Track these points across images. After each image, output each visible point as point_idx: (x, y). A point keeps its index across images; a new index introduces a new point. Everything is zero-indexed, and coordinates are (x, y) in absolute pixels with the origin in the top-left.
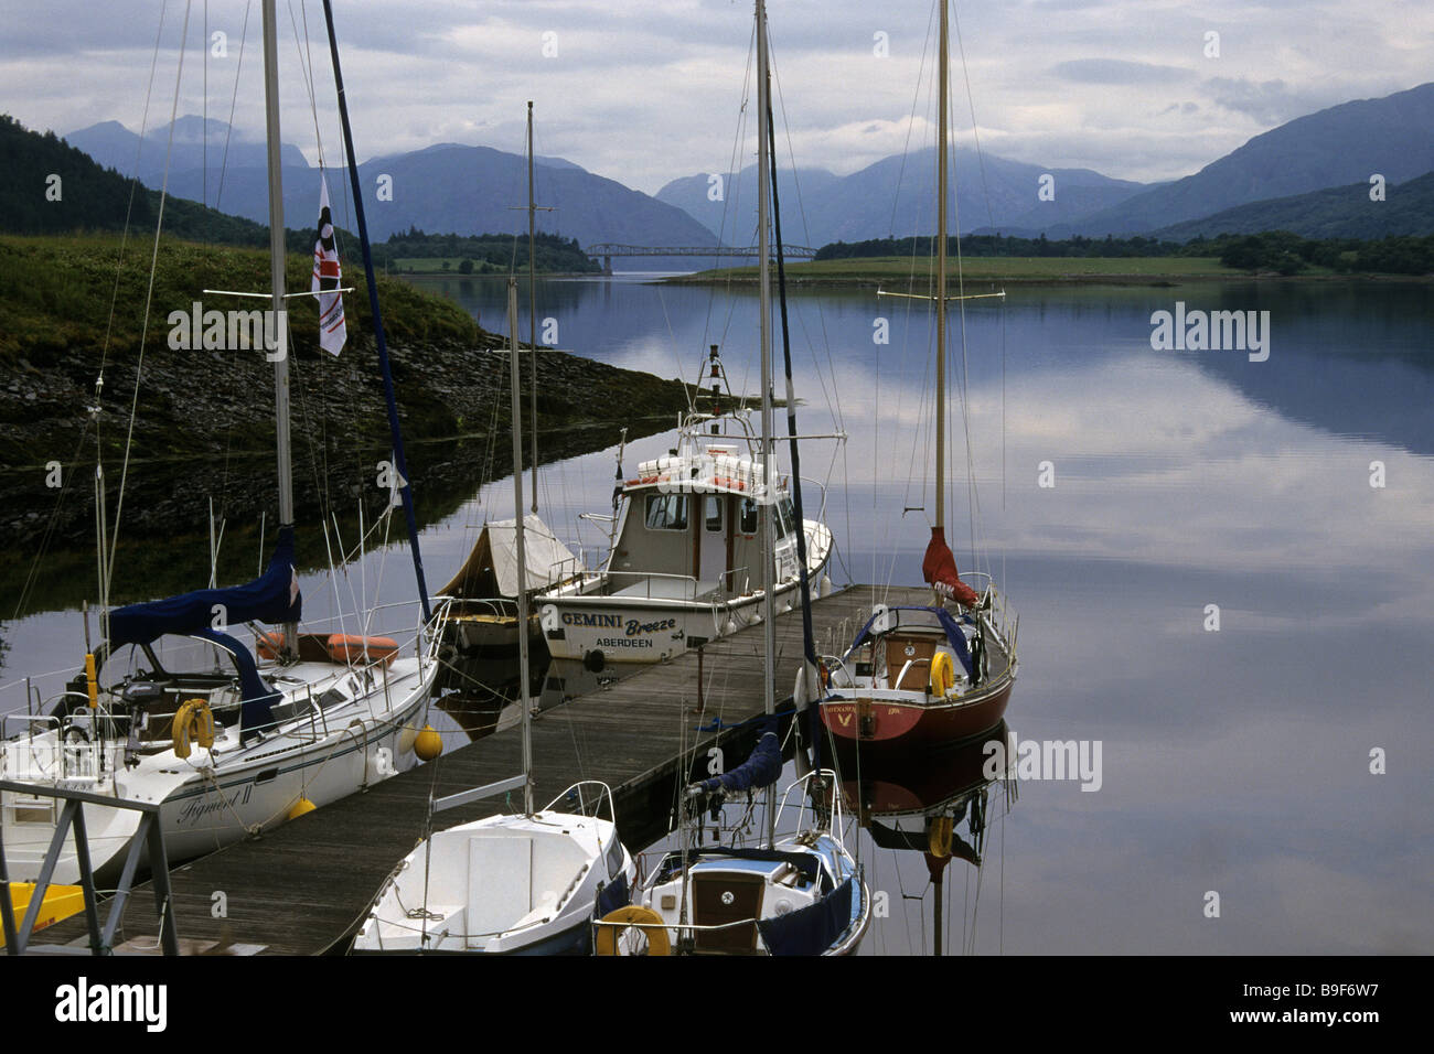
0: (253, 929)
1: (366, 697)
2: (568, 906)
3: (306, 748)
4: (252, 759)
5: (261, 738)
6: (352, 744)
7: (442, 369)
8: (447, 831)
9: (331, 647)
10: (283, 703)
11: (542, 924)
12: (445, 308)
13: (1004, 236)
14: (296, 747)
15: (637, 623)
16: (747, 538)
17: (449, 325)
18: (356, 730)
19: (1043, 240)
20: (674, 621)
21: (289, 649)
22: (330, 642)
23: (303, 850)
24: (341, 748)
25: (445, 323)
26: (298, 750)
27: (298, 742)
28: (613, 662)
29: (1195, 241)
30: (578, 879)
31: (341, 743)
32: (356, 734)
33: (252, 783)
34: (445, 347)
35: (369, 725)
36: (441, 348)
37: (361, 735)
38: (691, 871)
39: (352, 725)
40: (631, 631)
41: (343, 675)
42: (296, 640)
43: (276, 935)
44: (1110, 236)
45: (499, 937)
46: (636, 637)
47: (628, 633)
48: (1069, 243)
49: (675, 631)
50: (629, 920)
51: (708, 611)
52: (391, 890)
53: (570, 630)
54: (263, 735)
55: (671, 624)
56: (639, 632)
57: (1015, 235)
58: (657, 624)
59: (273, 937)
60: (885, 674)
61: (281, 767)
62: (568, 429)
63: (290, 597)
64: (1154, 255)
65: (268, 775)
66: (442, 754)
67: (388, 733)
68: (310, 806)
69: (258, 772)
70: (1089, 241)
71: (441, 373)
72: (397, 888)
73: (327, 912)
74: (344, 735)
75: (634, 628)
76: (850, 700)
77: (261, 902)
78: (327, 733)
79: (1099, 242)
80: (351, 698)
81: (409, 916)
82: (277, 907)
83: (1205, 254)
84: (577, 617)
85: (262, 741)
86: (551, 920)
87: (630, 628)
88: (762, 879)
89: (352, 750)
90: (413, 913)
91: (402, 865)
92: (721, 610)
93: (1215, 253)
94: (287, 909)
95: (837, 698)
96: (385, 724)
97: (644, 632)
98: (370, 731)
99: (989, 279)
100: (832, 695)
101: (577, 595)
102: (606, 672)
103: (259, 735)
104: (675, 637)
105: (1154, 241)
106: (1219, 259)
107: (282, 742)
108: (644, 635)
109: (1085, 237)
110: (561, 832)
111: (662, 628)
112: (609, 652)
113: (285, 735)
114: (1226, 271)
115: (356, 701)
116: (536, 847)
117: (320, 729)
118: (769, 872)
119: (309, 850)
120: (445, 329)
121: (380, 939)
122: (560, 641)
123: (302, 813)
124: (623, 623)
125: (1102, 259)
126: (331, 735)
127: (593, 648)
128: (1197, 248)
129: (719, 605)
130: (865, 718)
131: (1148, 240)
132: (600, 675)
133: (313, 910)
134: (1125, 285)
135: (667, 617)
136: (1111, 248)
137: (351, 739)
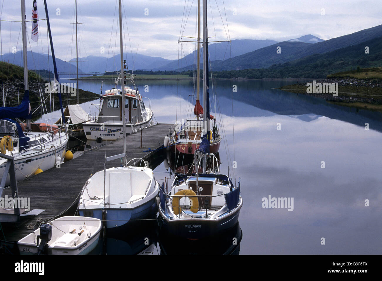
0: (38, 204)
1: (52, 141)
2: (148, 193)
3: (40, 153)
4: (24, 155)
5: (25, 150)
6: (52, 153)
7: (34, 87)
8: (101, 171)
9: (41, 127)
10: (30, 141)
11: (141, 199)
12: (33, 73)
13: (144, 70)
14: (37, 153)
15: (111, 130)
16: (134, 110)
17: (34, 77)
18: (53, 148)
19: (152, 71)
20: (121, 129)
21: (28, 127)
22: (40, 125)
23: (45, 182)
24: (49, 154)
25: (33, 76)
26: (37, 154)
27: (37, 151)
28: (104, 140)
29: (183, 72)
30: (149, 185)
31: (49, 152)
32: (53, 150)
33: (24, 163)
34: (34, 82)
35: (56, 148)
36: (33, 82)
37: (54, 150)
38: (188, 181)
39: (52, 147)
40: (109, 132)
41: (45, 135)
42: (30, 125)
43: (47, 206)
44: (166, 70)
45: (131, 203)
46: (110, 133)
47: (108, 133)
48: (157, 72)
49: (121, 132)
50: (184, 194)
51: (130, 126)
52: (85, 190)
53: (92, 132)
54: (26, 149)
55: (120, 130)
56: (111, 132)
57: (146, 70)
58: (116, 130)
59: (46, 207)
60: (188, 138)
61: (33, 158)
62: (65, 100)
63: (28, 111)
64: (175, 74)
65: (29, 161)
66: (73, 158)
67: (61, 150)
68: (41, 171)
69: (26, 159)
70: (161, 71)
71: (33, 88)
72: (87, 190)
73: (61, 199)
74: (50, 150)
75: (110, 131)
76: (185, 143)
77: (37, 197)
78: (45, 149)
79: (164, 72)
80: (49, 141)
81: (91, 199)
82: (43, 198)
83: (186, 74)
84: (94, 128)
85: (25, 151)
86: (144, 198)
87: (109, 131)
88: (212, 182)
89: (52, 154)
90: (92, 198)
91: (88, 182)
92: (133, 126)
93: (188, 74)
94: (48, 198)
95: (180, 143)
96: (60, 148)
97: (113, 132)
98: (56, 149)
99: (142, 79)
100: (179, 142)
101: (94, 123)
102: (102, 143)
103: (25, 149)
104: (121, 133)
105: (175, 72)
106: (189, 75)
107: (31, 151)
108: (113, 133)
109: (160, 71)
110: (140, 170)
111: (118, 131)
112: (103, 138)
113: (32, 150)
114: (190, 78)
115: (50, 142)
116: (132, 176)
117: (43, 148)
118: (214, 180)
119: (47, 182)
120: (33, 78)
121: (85, 206)
122: (89, 135)
123: (39, 173)
124: (107, 130)
125: (165, 75)
126: (46, 150)
127: (99, 137)
128: (184, 73)
129: (133, 125)
130: (190, 148)
131: (174, 71)
132: (101, 144)
133: (55, 199)
134: (170, 80)
135: (119, 128)
136: (166, 73)
137: (52, 151)
